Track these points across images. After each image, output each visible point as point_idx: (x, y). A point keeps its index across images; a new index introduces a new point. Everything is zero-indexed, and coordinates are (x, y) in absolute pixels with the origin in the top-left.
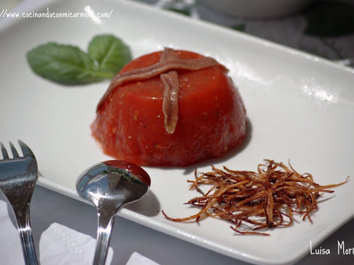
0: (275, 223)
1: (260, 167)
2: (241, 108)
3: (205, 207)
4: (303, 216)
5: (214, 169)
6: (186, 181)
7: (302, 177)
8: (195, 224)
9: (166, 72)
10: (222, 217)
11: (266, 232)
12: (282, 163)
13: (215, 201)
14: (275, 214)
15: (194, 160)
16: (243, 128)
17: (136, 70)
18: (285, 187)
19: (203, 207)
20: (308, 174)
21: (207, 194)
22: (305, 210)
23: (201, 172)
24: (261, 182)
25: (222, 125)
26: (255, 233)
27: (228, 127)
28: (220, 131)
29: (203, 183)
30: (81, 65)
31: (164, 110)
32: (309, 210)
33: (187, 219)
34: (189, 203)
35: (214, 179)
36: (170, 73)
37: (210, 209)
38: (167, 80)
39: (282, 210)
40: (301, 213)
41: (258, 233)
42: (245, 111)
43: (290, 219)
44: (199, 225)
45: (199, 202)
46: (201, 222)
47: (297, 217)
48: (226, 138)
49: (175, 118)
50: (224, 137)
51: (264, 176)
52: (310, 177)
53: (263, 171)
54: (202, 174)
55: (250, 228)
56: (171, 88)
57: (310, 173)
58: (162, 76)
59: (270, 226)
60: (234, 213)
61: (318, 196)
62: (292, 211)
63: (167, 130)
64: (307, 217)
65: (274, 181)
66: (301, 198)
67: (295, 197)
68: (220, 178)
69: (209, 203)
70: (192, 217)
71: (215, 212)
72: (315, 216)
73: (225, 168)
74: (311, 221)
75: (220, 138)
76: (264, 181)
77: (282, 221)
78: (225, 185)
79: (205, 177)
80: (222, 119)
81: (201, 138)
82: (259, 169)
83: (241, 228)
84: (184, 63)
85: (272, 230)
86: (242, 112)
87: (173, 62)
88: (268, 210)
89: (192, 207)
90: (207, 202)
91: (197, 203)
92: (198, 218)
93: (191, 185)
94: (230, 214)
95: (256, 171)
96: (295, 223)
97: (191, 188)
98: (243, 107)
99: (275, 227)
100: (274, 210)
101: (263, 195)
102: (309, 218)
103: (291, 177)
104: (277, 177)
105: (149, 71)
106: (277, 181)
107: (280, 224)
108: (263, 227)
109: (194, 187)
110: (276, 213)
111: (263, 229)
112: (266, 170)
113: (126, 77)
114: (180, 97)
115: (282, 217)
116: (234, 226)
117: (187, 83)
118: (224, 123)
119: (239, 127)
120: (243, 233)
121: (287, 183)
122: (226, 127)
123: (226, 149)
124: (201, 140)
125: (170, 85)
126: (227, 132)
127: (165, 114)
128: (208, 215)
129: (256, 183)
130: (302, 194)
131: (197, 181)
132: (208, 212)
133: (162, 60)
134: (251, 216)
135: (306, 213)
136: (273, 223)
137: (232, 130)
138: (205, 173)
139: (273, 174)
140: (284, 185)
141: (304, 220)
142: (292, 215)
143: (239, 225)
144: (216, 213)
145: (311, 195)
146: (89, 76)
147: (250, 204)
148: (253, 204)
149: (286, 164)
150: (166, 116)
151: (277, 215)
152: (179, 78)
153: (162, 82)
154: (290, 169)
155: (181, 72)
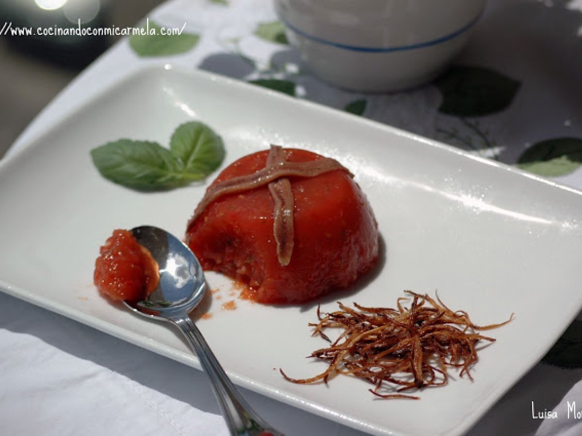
0: (425, 382)
1: (400, 301)
2: (372, 223)
3: (334, 361)
4: (460, 370)
5: (341, 306)
6: (308, 324)
7: (455, 316)
8: (323, 385)
9: (276, 180)
10: (357, 375)
11: (415, 395)
12: (427, 295)
13: (347, 353)
14: (424, 369)
15: (315, 295)
16: (375, 249)
17: (236, 179)
18: (436, 333)
19: (332, 360)
20: (463, 312)
21: (336, 343)
22: (462, 362)
23: (326, 312)
24: (404, 326)
25: (350, 248)
26: (400, 396)
27: (358, 249)
28: (348, 257)
29: (328, 326)
30: (163, 166)
31: (275, 235)
32: (467, 361)
33: (313, 380)
34: (313, 356)
35: (342, 322)
36: (280, 182)
37: (340, 362)
38: (278, 192)
39: (432, 361)
40: (457, 366)
41: (405, 397)
42: (376, 224)
43: (445, 375)
44: (328, 386)
45: (326, 355)
46: (330, 382)
47: (452, 372)
48: (355, 263)
49: (290, 245)
50: (352, 264)
51: (408, 316)
52: (466, 316)
53: (406, 308)
54: (327, 315)
55: (394, 389)
56: (283, 204)
57: (465, 311)
58: (270, 186)
59: (419, 385)
60: (372, 369)
61: (476, 341)
62: (446, 363)
63: (280, 260)
64: (465, 371)
65: (420, 322)
66: (456, 345)
67: (448, 343)
68: (350, 319)
69: (339, 355)
70: (319, 377)
71: (346, 367)
72: (474, 370)
73: (356, 305)
74: (471, 379)
75: (347, 265)
76: (407, 322)
77: (434, 378)
78: (359, 330)
79: (331, 317)
80: (350, 242)
81: (323, 266)
82: (399, 305)
83: (383, 389)
84: (298, 168)
85: (422, 390)
86: (374, 227)
87: (284, 167)
88: (415, 364)
89: (317, 361)
90: (336, 355)
91: (323, 356)
92: (326, 378)
93: (313, 330)
94: (366, 370)
95: (396, 308)
96: (450, 380)
97: (314, 334)
98: (374, 220)
99: (425, 386)
100: (423, 364)
101: (407, 344)
102: (468, 373)
103: (442, 318)
104: (424, 317)
105: (253, 179)
106: (424, 322)
107: (432, 383)
108: (410, 387)
109: (318, 332)
110: (426, 367)
111: (410, 390)
112: (409, 307)
113: (224, 189)
114: (296, 215)
115: (433, 373)
116: (373, 387)
117: (303, 195)
118: (353, 246)
119: (371, 248)
120: (385, 397)
121: (438, 326)
122: (356, 249)
123: (355, 277)
124: (323, 269)
125: (282, 199)
126: (356, 256)
127: (277, 241)
128: (338, 372)
129: (397, 325)
130: (457, 341)
131: (321, 323)
132: (339, 368)
133: (269, 165)
134: (394, 372)
135: (463, 367)
136: (423, 382)
137: (362, 252)
138: (330, 313)
139: (418, 313)
140: (434, 330)
141: (461, 375)
142: (445, 369)
143: (379, 386)
144: (349, 368)
145: (468, 340)
146: (173, 179)
147: (391, 356)
148: (396, 356)
149: (432, 296)
150: (279, 244)
151: (427, 370)
152: (292, 188)
153: (271, 195)
154: (438, 303)
155: (294, 180)
